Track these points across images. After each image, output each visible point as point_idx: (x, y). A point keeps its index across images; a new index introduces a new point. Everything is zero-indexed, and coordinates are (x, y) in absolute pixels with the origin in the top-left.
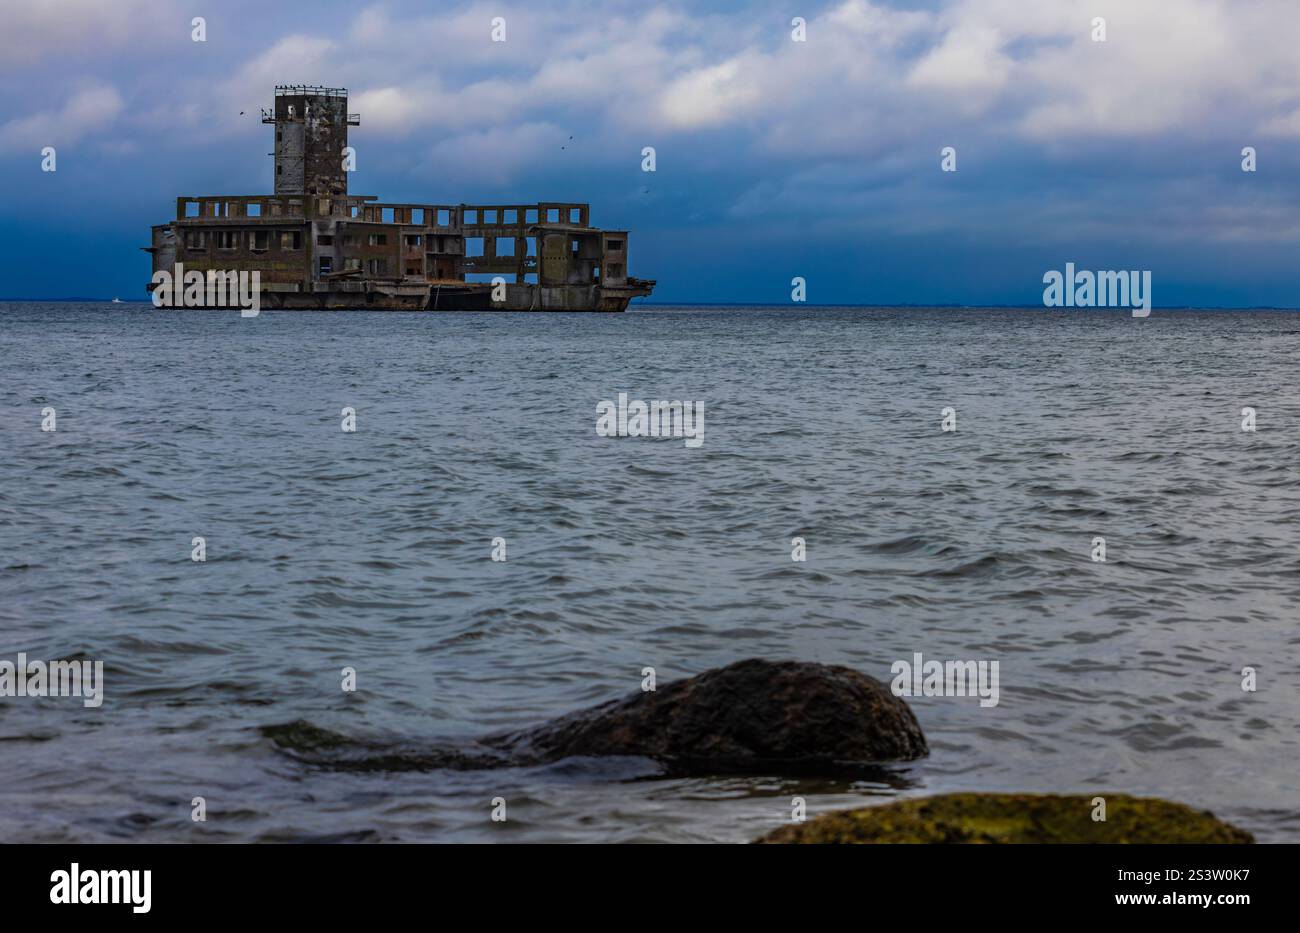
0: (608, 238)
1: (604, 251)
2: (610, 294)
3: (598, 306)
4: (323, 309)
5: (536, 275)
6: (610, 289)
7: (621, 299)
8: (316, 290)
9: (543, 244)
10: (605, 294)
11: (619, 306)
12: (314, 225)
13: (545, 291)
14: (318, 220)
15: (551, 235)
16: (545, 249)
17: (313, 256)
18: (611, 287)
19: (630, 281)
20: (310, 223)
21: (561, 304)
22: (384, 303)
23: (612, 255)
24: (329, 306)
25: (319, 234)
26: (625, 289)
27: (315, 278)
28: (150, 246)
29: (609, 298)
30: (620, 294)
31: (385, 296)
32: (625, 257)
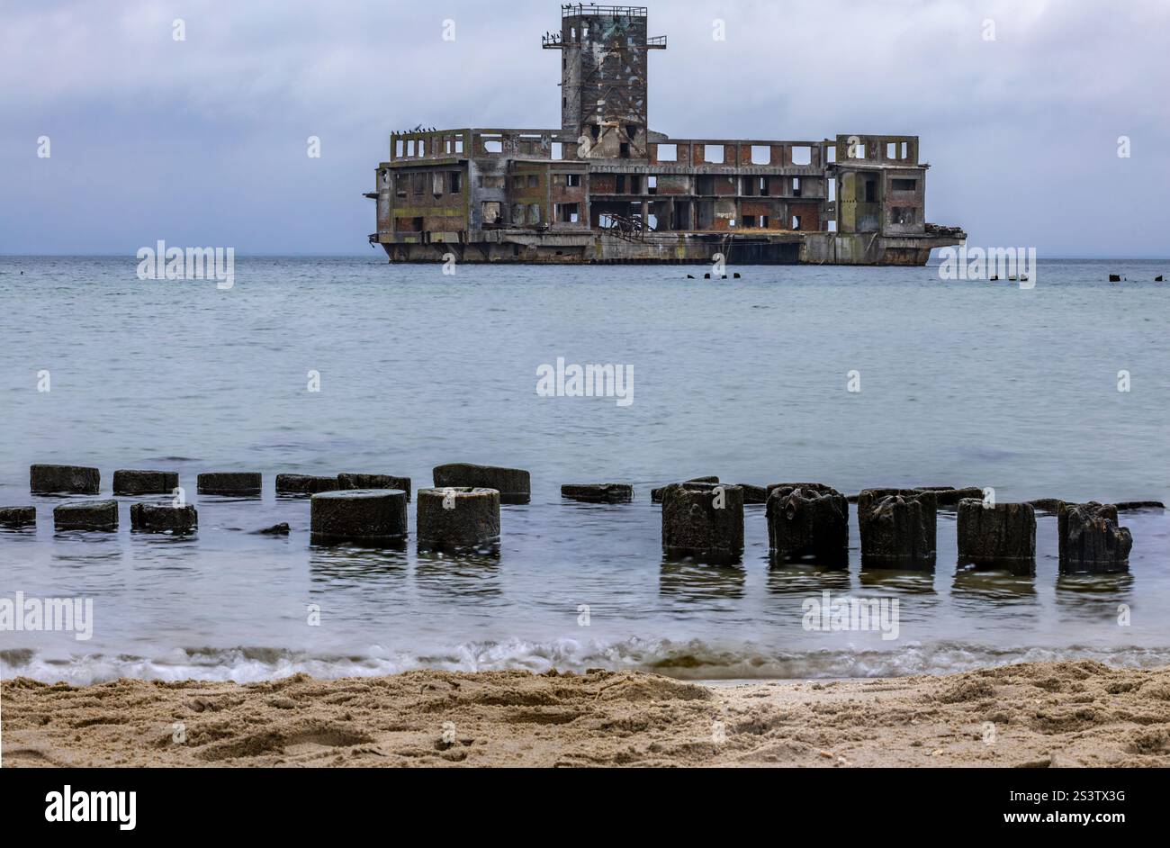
0: (891, 177)
1: (885, 192)
2: (893, 244)
3: (878, 259)
4: (487, 262)
5: (835, 222)
6: (894, 238)
7: (917, 250)
8: (470, 240)
9: (841, 184)
10: (884, 244)
11: (917, 259)
12: (472, 164)
13: (838, 240)
14: (478, 159)
15: (847, 174)
16: (843, 191)
17: (471, 202)
18: (895, 235)
19: (929, 228)
20: (467, 162)
21: (848, 256)
22: (524, 255)
23: (901, 197)
24: (491, 259)
25: (481, 174)
26: (920, 238)
27: (474, 226)
28: (374, 191)
29: (893, 248)
30: (911, 244)
31: (525, 246)
32: (921, 198)
